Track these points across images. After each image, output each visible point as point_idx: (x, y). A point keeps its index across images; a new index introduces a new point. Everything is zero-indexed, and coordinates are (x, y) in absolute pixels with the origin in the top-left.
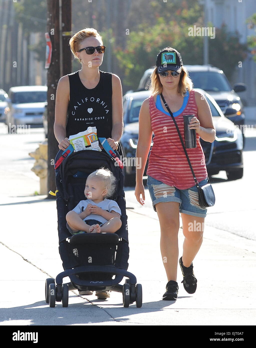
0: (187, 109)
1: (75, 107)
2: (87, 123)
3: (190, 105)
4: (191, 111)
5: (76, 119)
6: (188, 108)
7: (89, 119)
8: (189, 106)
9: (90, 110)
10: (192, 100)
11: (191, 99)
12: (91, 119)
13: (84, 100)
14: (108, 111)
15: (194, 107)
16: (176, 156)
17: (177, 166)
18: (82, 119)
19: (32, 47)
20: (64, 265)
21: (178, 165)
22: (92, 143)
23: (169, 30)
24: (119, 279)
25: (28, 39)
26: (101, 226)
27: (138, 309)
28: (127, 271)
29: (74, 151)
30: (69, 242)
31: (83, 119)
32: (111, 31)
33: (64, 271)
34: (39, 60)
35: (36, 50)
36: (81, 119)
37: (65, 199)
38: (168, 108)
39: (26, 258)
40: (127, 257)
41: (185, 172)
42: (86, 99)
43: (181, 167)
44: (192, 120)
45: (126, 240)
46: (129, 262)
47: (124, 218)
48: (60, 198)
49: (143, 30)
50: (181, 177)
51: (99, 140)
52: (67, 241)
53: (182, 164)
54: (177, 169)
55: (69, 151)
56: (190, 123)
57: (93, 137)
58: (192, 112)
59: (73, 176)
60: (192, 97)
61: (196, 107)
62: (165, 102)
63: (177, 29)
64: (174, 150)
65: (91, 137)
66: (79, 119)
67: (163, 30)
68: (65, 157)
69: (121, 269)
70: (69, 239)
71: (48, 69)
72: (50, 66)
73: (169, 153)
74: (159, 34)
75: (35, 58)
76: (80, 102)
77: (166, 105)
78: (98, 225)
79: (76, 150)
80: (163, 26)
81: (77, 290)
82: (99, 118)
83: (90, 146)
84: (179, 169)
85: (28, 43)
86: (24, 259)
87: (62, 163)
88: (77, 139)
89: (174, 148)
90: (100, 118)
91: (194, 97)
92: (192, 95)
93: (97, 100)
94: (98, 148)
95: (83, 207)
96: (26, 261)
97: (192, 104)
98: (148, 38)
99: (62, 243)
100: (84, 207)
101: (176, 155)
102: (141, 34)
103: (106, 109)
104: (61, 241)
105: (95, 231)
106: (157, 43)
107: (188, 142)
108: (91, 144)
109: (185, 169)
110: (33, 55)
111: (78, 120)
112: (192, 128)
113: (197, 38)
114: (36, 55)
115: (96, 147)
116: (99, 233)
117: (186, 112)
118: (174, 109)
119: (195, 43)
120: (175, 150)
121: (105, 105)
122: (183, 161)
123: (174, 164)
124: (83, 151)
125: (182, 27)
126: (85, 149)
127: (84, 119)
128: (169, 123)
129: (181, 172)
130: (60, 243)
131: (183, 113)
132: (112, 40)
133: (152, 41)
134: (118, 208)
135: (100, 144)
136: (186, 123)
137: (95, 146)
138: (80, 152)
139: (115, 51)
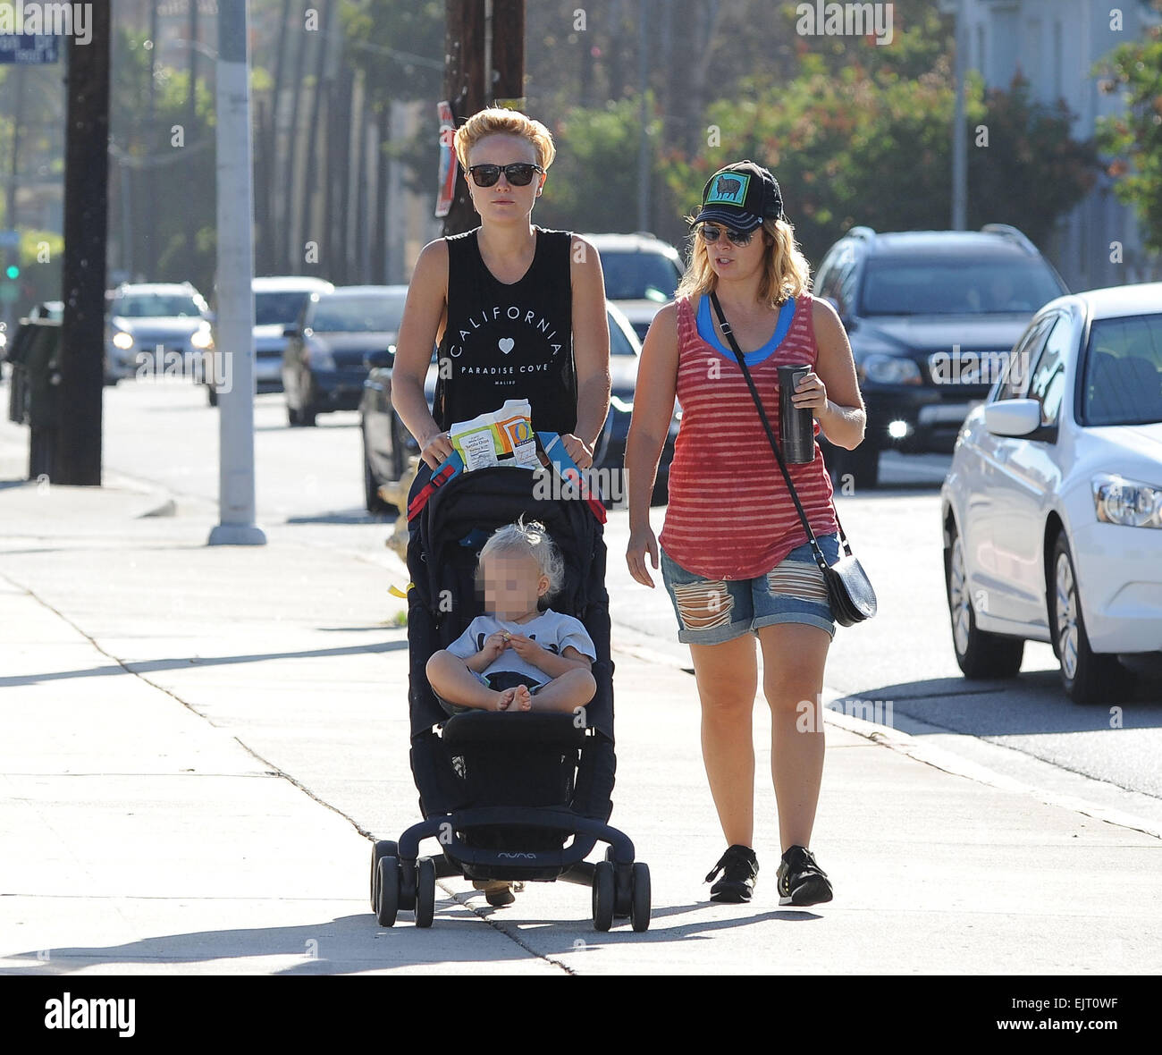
0: (786, 348)
1: (463, 333)
2: (497, 383)
3: (794, 336)
4: (797, 354)
5: (464, 369)
6: (789, 344)
7: (502, 371)
8: (793, 340)
9: (506, 345)
10: (803, 323)
11: (801, 319)
12: (508, 370)
13: (490, 314)
14: (557, 347)
15: (807, 344)
16: (734, 480)
17: (735, 509)
18: (482, 371)
19: (394, 147)
20: (424, 804)
21: (739, 506)
22: (516, 446)
23: (839, 94)
24: (585, 846)
25: (383, 123)
26: (535, 693)
27: (640, 935)
28: (609, 824)
29: (465, 470)
30: (440, 736)
31: (485, 371)
32: (650, 96)
33: (423, 820)
34: (416, 189)
35: (406, 158)
36: (478, 370)
37: (434, 612)
38: (731, 339)
39: (366, 830)
40: (610, 783)
41: (761, 527)
42: (496, 311)
43: (747, 512)
44: (801, 382)
45: (605, 733)
46: (613, 797)
47: (603, 669)
48: (419, 606)
49: (753, 95)
50: (752, 543)
51: (536, 438)
52: (436, 734)
53: (749, 503)
54: (735, 519)
55: (450, 469)
56: (796, 391)
57: (521, 429)
58: (800, 358)
59: (461, 542)
60: (803, 315)
61: (813, 344)
62: (722, 320)
63: (866, 93)
64: (727, 463)
65: (515, 429)
66: (475, 371)
67: (819, 95)
68: (438, 485)
69: (589, 817)
70: (439, 727)
71: (444, 218)
72: (452, 209)
73: (712, 473)
74: (808, 109)
75: (405, 184)
76: (479, 319)
77: (726, 328)
78: (523, 687)
79: (470, 467)
80: (819, 81)
81: (463, 877)
82: (531, 369)
83: (511, 455)
84: (740, 519)
85: (384, 136)
86: (361, 833)
87: (427, 504)
88: (473, 435)
89: (729, 459)
90: (535, 368)
91: (808, 315)
92: (804, 307)
93: (528, 316)
94: (534, 463)
95: (481, 636)
96: (367, 838)
97: (800, 333)
98: (772, 119)
99: (420, 737)
100: (484, 635)
101: (732, 478)
102: (749, 107)
103: (554, 340)
104: (418, 733)
105: (514, 707)
106: (800, 136)
107: (790, 446)
108: (515, 450)
109: (762, 517)
110: (401, 173)
111: (471, 371)
112: (802, 406)
113: (930, 121)
114: (409, 174)
115: (529, 459)
116: (527, 712)
117: (782, 356)
118: (748, 344)
119: (926, 138)
120: (730, 463)
121: (549, 331)
122: (752, 496)
123: (724, 505)
124: (490, 471)
125: (881, 86)
126: (496, 463)
127: (489, 371)
128: (730, 383)
129: (749, 528)
130: (413, 739)
131: (773, 356)
132: (655, 128)
133: (781, 131)
134: (585, 638)
135: (540, 449)
136: (786, 390)
137: (524, 455)
138: (480, 473)
139: (663, 163)
